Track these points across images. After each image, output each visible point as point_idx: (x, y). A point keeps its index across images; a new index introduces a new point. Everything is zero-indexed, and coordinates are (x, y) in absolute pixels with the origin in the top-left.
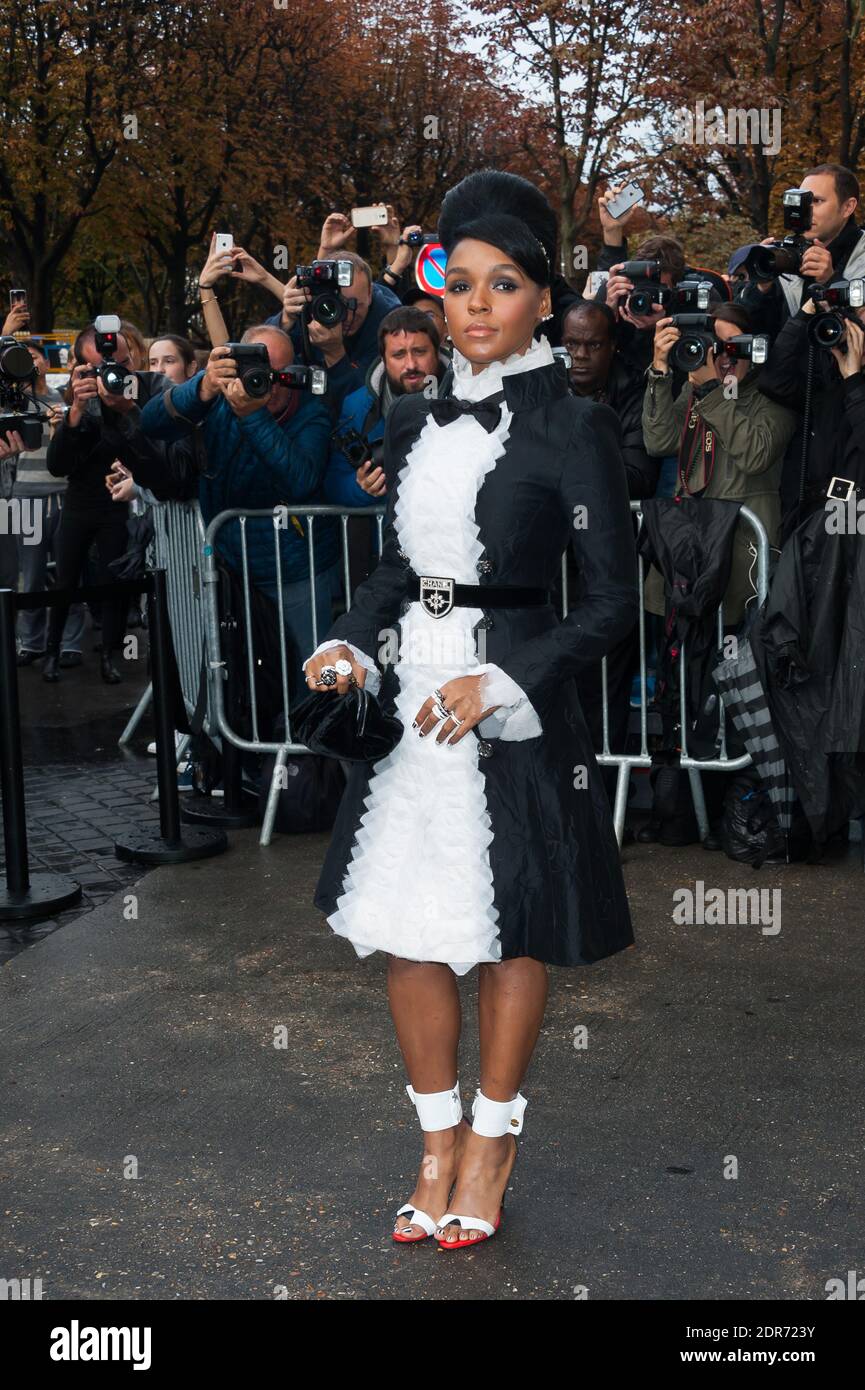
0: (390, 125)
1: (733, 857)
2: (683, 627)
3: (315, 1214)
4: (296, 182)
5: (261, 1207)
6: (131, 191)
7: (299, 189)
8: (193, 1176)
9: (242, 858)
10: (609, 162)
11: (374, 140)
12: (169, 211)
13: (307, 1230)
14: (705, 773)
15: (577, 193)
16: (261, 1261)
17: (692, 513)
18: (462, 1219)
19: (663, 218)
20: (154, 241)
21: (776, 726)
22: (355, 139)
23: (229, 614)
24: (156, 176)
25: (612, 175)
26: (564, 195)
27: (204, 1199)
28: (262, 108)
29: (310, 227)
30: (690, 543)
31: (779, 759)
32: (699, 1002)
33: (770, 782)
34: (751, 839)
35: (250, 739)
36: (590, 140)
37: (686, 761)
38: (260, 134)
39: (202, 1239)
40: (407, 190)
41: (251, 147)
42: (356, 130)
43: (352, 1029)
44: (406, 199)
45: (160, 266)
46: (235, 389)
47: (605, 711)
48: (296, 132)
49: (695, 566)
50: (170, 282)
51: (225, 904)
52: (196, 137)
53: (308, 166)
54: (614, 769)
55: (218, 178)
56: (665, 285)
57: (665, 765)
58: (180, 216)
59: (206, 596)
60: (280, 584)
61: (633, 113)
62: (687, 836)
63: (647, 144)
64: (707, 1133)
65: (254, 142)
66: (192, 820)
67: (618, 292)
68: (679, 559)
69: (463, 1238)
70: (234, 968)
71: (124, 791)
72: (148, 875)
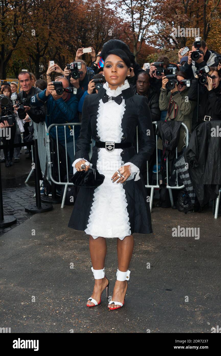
0: (90, 27)
1: (180, 211)
2: (167, 153)
3: (78, 301)
4: (67, 41)
5: (64, 299)
6: (26, 44)
7: (67, 43)
8: (47, 292)
9: (57, 212)
10: (146, 36)
11: (86, 31)
12: (35, 49)
13: (76, 305)
14: (173, 190)
15: (138, 44)
16: (65, 313)
17: (170, 124)
18: (115, 302)
19: (159, 50)
20: (31, 56)
21: (191, 178)
22: (82, 30)
23: (53, 150)
24: (32, 40)
25: (146, 39)
26: (134, 44)
27: (50, 298)
28: (59, 23)
29: (70, 52)
30: (169, 132)
31: (191, 186)
32: (173, 247)
33: (189, 192)
34: (184, 206)
35: (58, 181)
36: (141, 30)
37: (168, 187)
38: (58, 29)
39: (49, 308)
40: (95, 43)
41: (56, 32)
42: (82, 28)
43: (86, 255)
44: (94, 45)
45: (33, 62)
46: (54, 93)
47: (148, 174)
48: (67, 29)
49: (170, 138)
50: (35, 66)
51: (53, 223)
52: (42, 30)
53: (70, 37)
54: (150, 189)
55: (47, 40)
56: (164, 68)
57: (163, 188)
58: (38, 50)
59: (47, 146)
60: (66, 142)
61: (152, 23)
62: (168, 206)
63: (155, 31)
64: (176, 280)
65: (56, 31)
66: (44, 202)
67: (153, 70)
68: (166, 136)
69: (115, 307)
70: (55, 239)
71: (27, 195)
72: (33, 216)
